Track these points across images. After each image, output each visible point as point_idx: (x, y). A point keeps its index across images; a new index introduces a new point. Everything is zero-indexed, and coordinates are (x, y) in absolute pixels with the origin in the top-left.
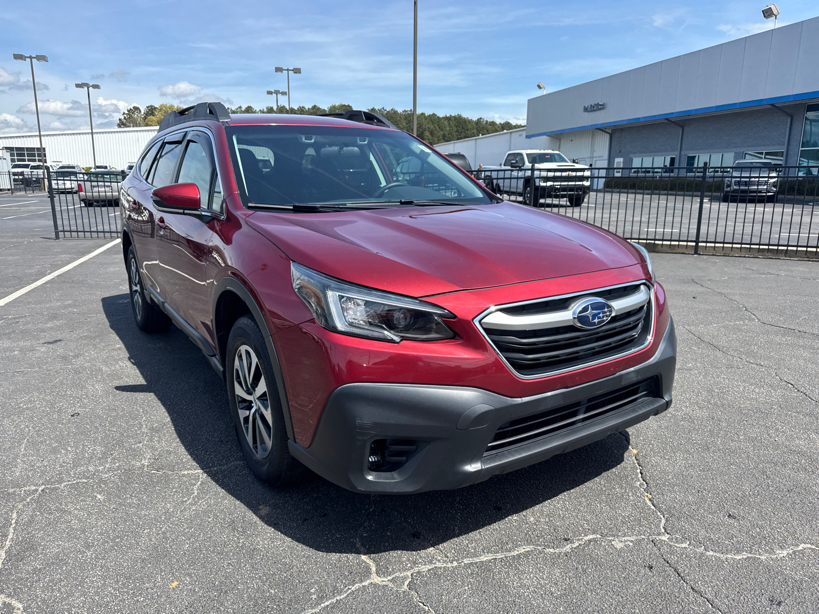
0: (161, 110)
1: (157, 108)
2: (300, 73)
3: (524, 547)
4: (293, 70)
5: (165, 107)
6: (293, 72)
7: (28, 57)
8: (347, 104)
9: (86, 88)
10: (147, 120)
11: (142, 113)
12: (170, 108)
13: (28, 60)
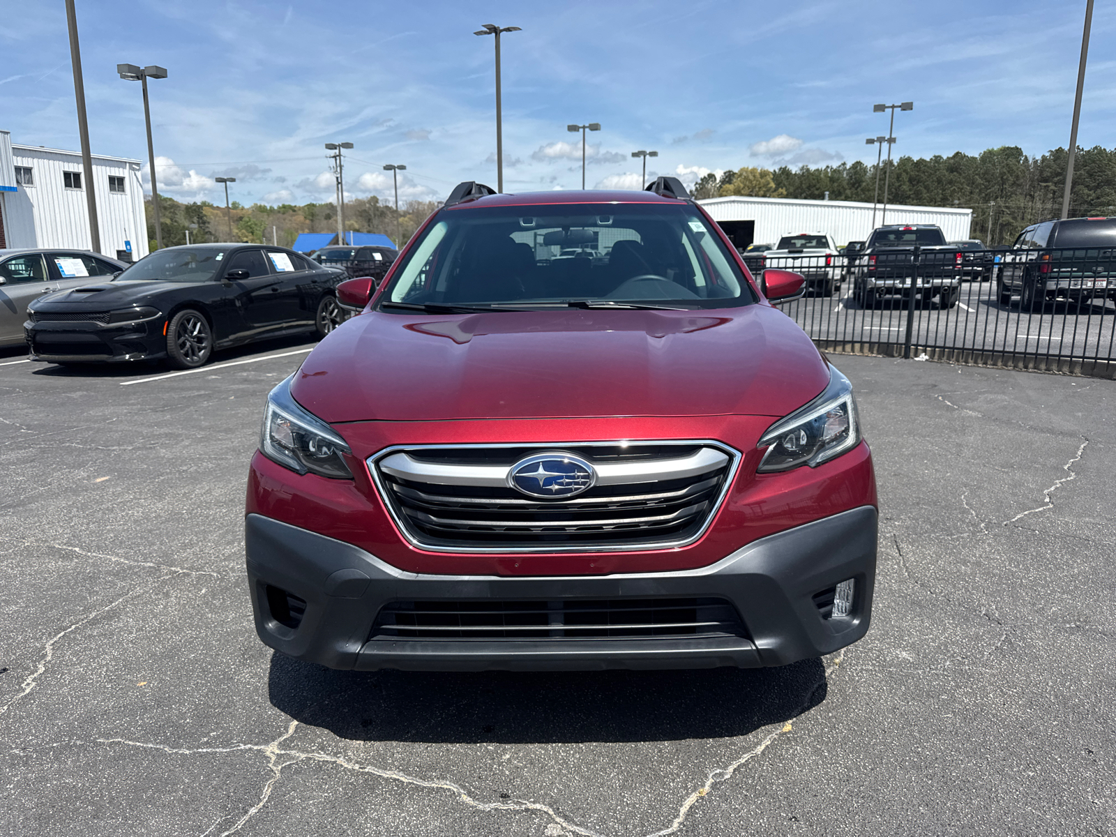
0: (740, 175)
1: (736, 173)
2: (912, 109)
3: (448, 782)
4: (900, 106)
5: (746, 172)
6: (900, 109)
7: (581, 127)
8: (1013, 146)
9: (642, 157)
10: (722, 189)
11: (718, 181)
12: (751, 173)
13: (581, 130)
